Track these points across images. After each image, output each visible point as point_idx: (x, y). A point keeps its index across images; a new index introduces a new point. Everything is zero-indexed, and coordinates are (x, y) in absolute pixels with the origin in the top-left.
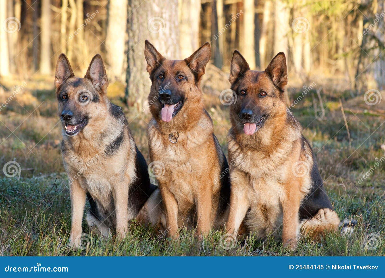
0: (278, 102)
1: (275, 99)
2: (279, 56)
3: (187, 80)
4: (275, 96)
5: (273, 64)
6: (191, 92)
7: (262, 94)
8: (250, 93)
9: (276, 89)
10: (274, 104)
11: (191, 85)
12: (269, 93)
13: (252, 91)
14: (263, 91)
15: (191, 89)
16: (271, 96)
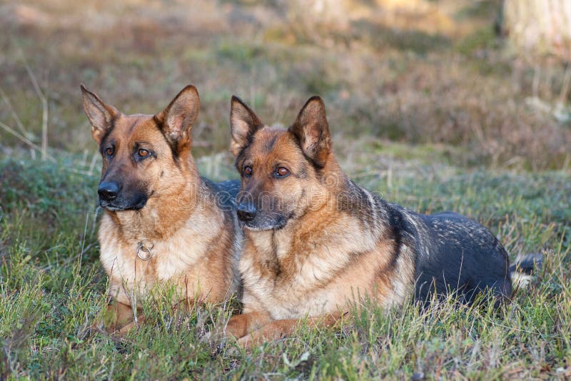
0: (314, 187)
1: (305, 183)
2: (312, 102)
3: (156, 157)
4: (306, 176)
5: (302, 118)
6: (161, 180)
7: (279, 172)
8: (258, 171)
9: (307, 162)
10: (304, 191)
11: (164, 165)
12: (295, 170)
13: (261, 169)
14: (280, 166)
15: (163, 173)
16: (297, 177)
